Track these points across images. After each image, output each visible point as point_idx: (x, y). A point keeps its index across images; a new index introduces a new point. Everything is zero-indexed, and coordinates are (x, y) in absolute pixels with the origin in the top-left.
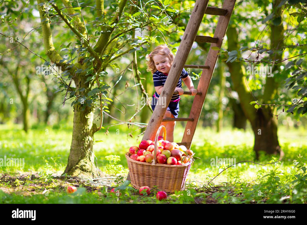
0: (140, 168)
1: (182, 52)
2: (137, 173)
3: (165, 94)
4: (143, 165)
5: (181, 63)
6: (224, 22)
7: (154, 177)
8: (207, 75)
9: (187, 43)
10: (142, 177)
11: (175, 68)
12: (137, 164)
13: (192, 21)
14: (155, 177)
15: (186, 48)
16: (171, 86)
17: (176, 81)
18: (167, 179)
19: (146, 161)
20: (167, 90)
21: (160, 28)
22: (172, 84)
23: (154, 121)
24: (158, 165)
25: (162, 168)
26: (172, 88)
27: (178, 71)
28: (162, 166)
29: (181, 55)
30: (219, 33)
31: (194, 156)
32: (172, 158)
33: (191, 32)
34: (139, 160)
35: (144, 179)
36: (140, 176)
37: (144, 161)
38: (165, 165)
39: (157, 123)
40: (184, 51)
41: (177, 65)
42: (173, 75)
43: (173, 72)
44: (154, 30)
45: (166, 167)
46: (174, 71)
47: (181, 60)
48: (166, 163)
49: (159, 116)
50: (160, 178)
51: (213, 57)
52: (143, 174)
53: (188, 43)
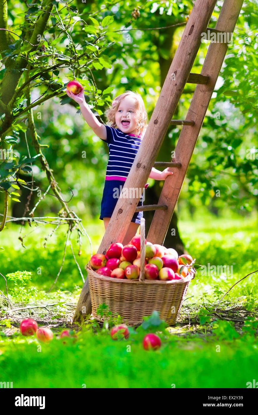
0: (116, 289)
1: (169, 99)
2: (111, 298)
3: (141, 168)
4: (122, 283)
5: (166, 117)
6: (218, 52)
7: (138, 302)
8: (190, 135)
9: (176, 84)
10: (118, 303)
11: (158, 125)
12: (111, 283)
13: (184, 50)
14: (141, 302)
15: (175, 92)
16: (150, 155)
17: (158, 146)
18: (159, 304)
19: (127, 277)
20: (144, 160)
21: (98, 63)
22: (152, 150)
23: (124, 211)
24: (146, 282)
25: (154, 286)
26: (153, 157)
27: (163, 130)
28: (154, 284)
29: (167, 105)
30: (211, 69)
31: (195, 264)
32: (166, 269)
33: (183, 66)
34: (115, 276)
35: (121, 306)
36: (115, 303)
37: (124, 276)
38: (158, 282)
39: (128, 215)
40: (172, 98)
41: (159, 120)
42: (153, 136)
43: (154, 132)
44: (81, 67)
45: (160, 285)
46: (155, 130)
47: (166, 112)
48: (158, 278)
49: (131, 204)
50: (149, 302)
51: (200, 106)
52: (121, 299)
53: (178, 85)
